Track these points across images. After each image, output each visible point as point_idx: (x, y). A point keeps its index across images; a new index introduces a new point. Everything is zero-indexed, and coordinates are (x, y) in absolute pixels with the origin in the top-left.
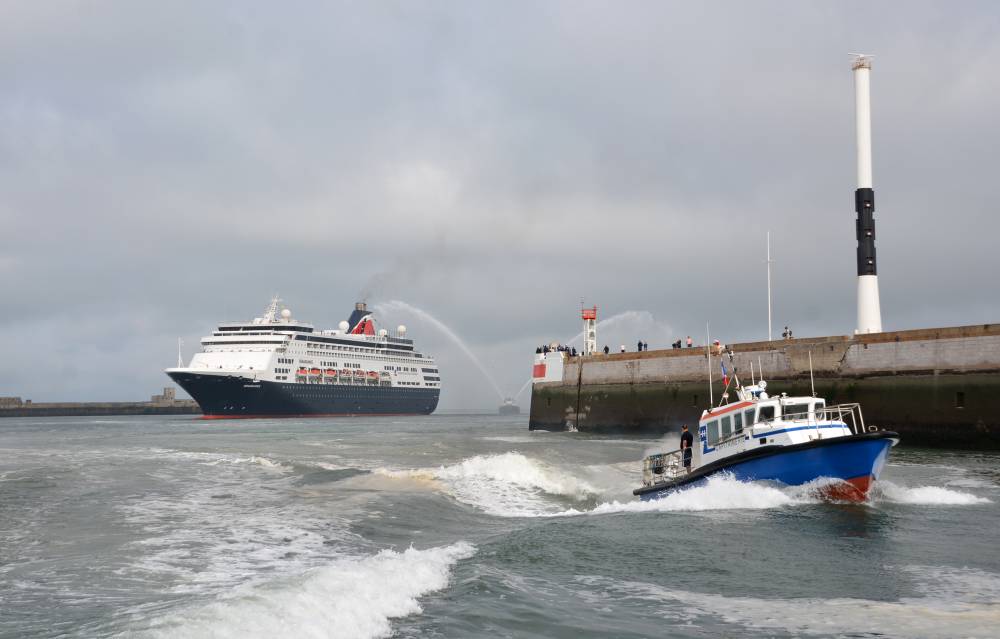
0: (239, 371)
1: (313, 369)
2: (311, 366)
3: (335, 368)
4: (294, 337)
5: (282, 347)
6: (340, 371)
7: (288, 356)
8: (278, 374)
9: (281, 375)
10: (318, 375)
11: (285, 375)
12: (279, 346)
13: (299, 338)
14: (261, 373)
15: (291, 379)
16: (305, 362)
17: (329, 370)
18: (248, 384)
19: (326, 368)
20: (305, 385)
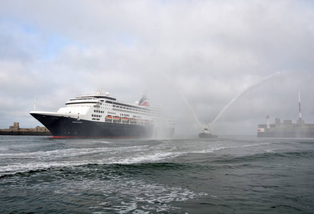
0: (69, 114)
1: (115, 117)
2: (114, 115)
3: (128, 117)
4: (105, 101)
5: (97, 105)
6: (131, 119)
7: (100, 109)
8: (94, 117)
9: (96, 118)
10: (118, 119)
11: (98, 118)
12: (95, 104)
13: (107, 102)
14: (83, 116)
15: (102, 120)
16: (111, 113)
17: (124, 118)
18: (74, 121)
19: (123, 116)
20: (111, 123)
